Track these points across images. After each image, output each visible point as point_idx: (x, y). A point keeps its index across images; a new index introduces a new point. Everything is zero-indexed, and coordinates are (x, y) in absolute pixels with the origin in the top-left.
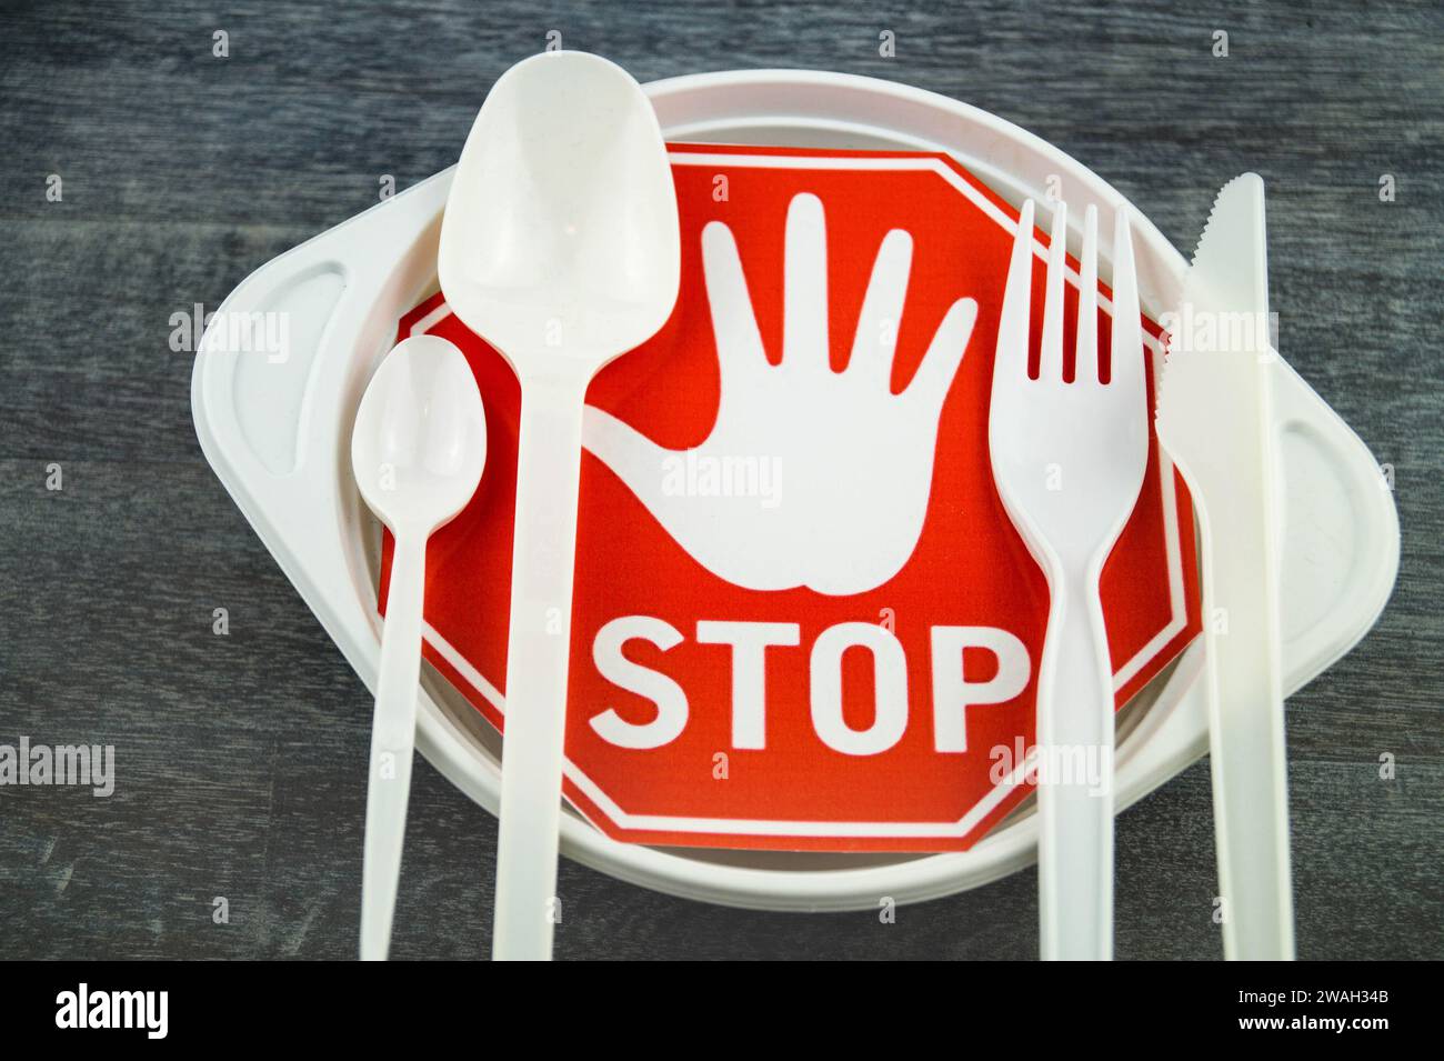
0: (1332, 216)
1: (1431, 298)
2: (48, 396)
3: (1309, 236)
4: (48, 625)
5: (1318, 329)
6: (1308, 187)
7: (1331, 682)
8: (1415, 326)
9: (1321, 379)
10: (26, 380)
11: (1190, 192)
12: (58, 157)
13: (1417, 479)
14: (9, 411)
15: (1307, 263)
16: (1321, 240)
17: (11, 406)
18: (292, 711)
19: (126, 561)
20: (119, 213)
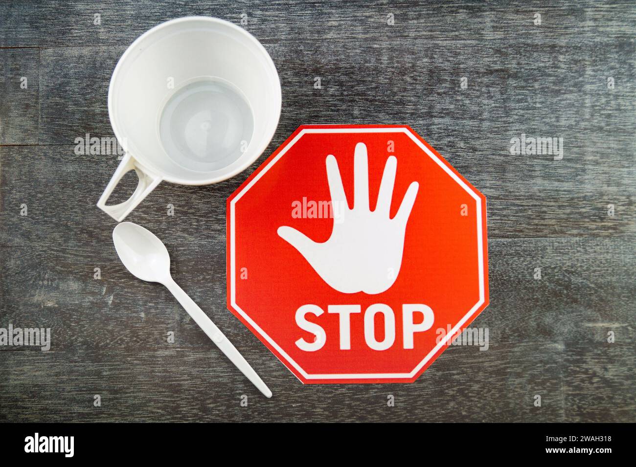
1: (574, 54)
2: (83, 120)
3: (531, 30)
5: (532, 69)
6: (531, 9)
7: (530, 209)
8: (567, 66)
9: (532, 90)
10: (74, 114)
11: (488, 13)
12: (74, 20)
13: (564, 129)
14: (71, 126)
15: (529, 41)
16: (535, 31)
17: (71, 124)
18: (179, 236)
20: (98, 43)
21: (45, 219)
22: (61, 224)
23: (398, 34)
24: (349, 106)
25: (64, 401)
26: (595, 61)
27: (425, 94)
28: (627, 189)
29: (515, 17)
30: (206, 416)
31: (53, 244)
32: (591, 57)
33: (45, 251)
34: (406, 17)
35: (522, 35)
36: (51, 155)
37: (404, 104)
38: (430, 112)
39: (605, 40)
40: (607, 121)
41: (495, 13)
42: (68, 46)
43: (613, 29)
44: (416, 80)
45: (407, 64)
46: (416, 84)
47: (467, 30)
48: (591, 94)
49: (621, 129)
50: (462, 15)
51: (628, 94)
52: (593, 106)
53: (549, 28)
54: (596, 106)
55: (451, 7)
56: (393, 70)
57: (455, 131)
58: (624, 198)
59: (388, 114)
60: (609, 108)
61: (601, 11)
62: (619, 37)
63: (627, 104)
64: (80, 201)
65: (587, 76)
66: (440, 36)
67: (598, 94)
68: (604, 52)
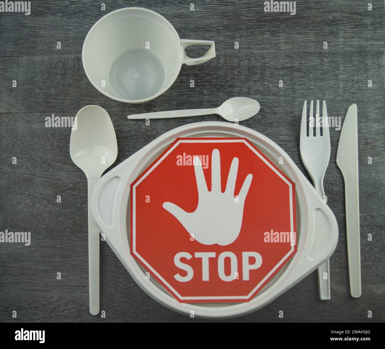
0: (312, 38)
1: (333, 58)
2: (44, 98)
3: (307, 44)
4: (51, 149)
5: (308, 66)
6: (307, 31)
8: (329, 64)
9: (309, 78)
10: (39, 94)
11: (282, 34)
12: (39, 40)
13: (328, 101)
14: (37, 102)
15: (306, 50)
16: (310, 44)
17: (37, 100)
19: (65, 134)
20: (53, 53)
21: (22, 156)
22: (32, 159)
23: (229, 47)
24: (201, 88)
25: (33, 263)
26: (345, 61)
27: (246, 81)
28: (365, 135)
29: (298, 36)
30: (118, 271)
31: (27, 171)
32: (343, 59)
33: (22, 175)
34: (234, 37)
35: (302, 47)
36: (26, 119)
37: (234, 87)
38: (248, 92)
39: (351, 49)
40: (353, 96)
41: (286, 34)
42: (35, 55)
43: (355, 43)
44: (240, 73)
45: (235, 64)
46: (240, 75)
47: (270, 44)
48: (343, 81)
49: (361, 101)
50: (267, 35)
51: (364, 80)
52: (344, 88)
53: (318, 42)
54: (346, 87)
55: (260, 31)
56: (227, 67)
57: (264, 102)
58: (363, 140)
59: (224, 93)
60: (354, 88)
61: (348, 32)
62: (358, 48)
63: (364, 86)
64: (42, 145)
65: (340, 70)
66: (254, 48)
67: (347, 81)
68: (350, 56)
